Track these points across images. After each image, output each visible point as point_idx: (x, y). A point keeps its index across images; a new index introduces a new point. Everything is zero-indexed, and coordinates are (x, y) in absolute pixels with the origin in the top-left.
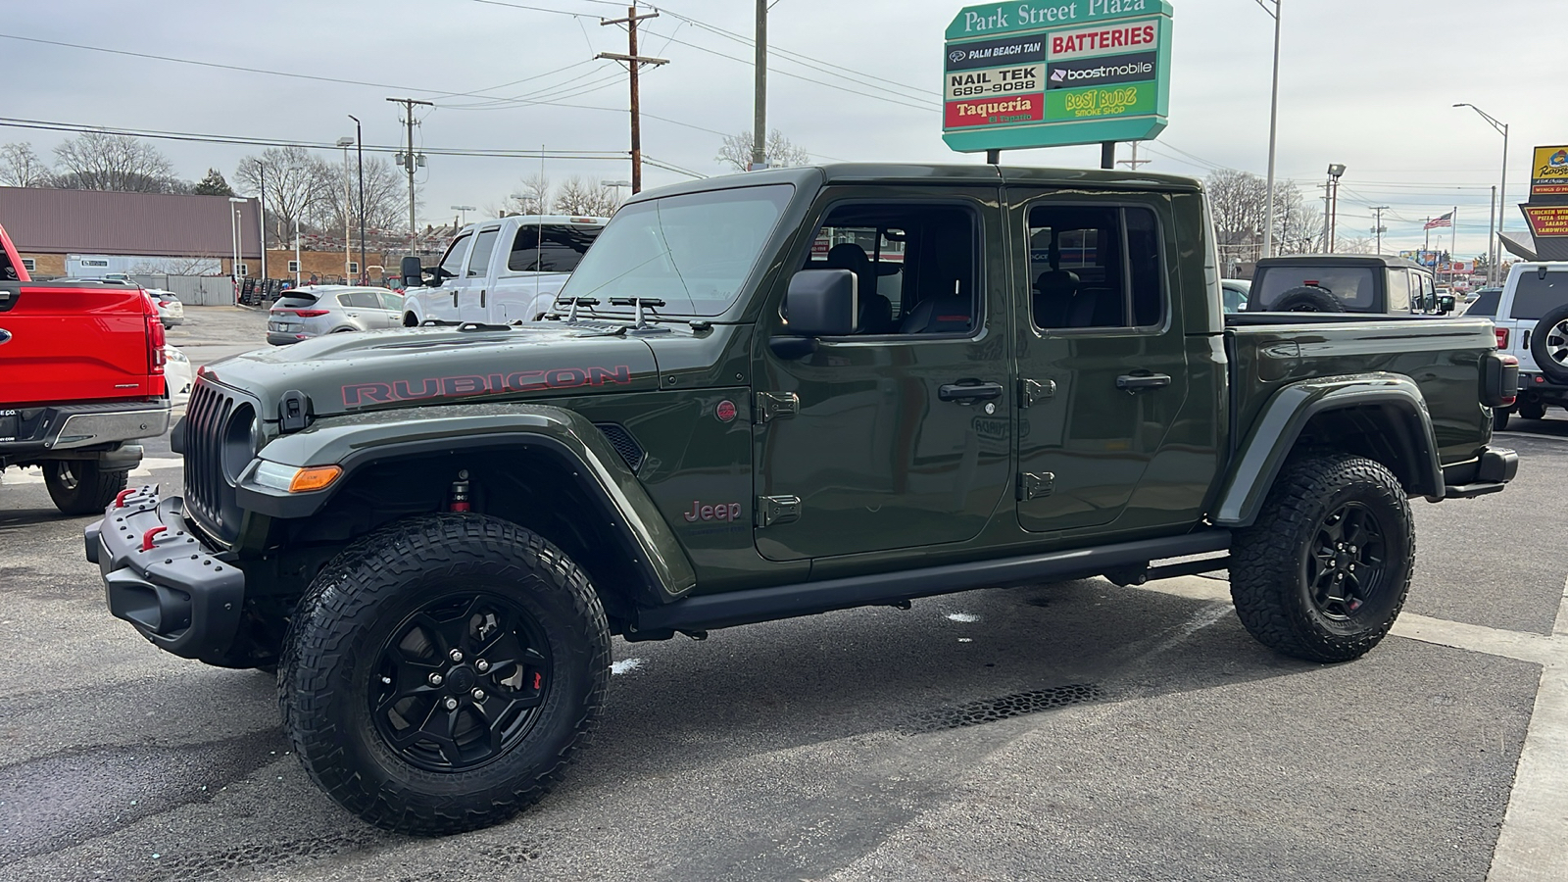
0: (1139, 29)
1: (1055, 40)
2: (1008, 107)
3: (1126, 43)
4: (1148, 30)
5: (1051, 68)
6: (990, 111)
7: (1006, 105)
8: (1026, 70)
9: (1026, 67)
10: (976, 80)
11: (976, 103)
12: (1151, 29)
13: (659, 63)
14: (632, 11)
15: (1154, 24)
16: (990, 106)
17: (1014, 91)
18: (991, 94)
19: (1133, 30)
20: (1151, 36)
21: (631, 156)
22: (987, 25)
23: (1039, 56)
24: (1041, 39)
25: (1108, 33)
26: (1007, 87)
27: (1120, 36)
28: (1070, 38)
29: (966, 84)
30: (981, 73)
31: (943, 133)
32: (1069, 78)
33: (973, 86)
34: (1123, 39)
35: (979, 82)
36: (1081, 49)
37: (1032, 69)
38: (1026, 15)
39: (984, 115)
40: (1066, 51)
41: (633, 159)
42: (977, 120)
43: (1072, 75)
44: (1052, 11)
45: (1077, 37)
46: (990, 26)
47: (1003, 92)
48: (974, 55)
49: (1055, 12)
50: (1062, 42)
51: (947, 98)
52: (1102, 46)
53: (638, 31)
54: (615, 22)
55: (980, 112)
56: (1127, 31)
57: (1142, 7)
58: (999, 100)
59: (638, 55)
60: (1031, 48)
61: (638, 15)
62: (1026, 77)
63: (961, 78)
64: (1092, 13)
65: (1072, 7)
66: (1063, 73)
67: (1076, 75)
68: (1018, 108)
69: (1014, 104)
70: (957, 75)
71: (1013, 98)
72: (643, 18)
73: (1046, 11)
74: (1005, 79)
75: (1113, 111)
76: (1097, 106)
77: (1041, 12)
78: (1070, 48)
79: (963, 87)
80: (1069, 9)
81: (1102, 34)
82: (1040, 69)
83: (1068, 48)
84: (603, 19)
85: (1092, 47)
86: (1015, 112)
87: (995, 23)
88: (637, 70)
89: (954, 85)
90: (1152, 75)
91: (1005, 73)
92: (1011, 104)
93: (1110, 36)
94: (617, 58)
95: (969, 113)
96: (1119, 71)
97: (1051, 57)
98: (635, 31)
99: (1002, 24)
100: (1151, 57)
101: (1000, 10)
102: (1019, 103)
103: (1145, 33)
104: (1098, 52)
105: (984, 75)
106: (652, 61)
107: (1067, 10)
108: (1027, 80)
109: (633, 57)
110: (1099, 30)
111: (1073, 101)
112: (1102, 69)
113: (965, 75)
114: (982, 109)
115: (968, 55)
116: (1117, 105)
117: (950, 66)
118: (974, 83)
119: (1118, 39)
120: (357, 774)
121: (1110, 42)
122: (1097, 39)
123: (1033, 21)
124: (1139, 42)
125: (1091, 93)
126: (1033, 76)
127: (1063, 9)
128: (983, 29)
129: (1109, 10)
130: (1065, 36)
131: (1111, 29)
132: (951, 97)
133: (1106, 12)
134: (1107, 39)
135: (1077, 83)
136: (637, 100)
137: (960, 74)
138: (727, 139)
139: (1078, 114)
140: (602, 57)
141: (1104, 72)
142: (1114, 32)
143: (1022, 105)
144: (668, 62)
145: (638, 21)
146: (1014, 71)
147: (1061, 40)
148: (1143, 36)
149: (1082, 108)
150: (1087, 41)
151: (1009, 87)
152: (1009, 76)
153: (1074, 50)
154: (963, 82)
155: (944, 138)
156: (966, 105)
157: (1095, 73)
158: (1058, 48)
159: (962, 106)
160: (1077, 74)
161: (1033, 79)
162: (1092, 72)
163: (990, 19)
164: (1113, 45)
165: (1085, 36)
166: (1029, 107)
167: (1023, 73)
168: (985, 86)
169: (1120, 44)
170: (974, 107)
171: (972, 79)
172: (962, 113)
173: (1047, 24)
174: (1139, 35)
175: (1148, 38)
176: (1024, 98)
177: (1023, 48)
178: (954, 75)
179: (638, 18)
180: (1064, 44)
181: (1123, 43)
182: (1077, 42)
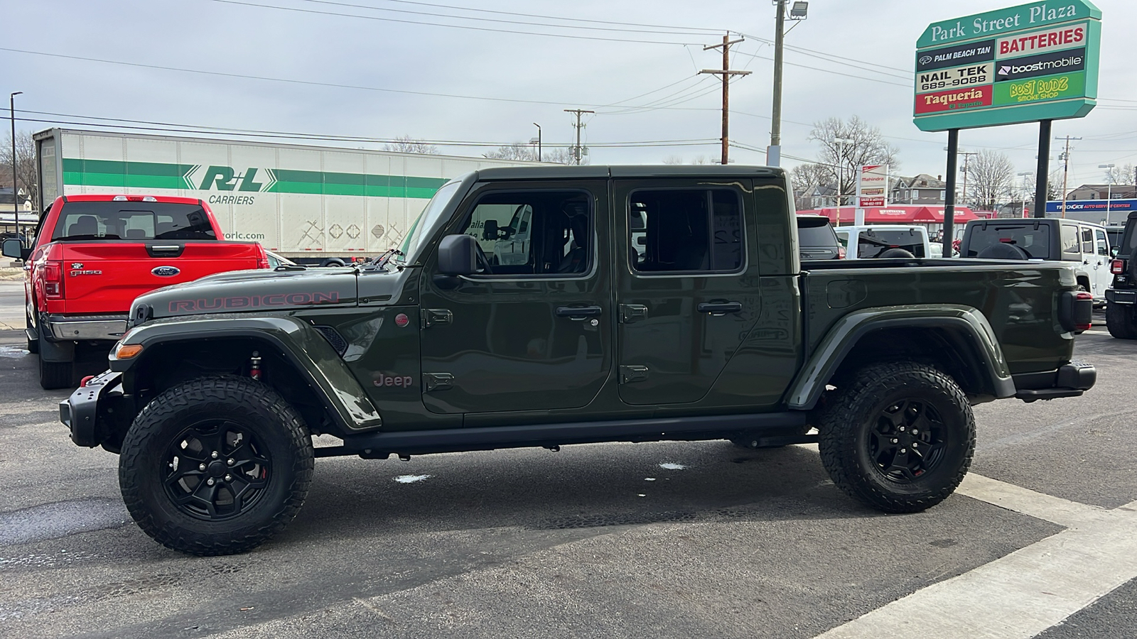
0: (1071, 31)
1: (1002, 43)
2: (964, 97)
3: (1060, 43)
4: (1079, 32)
5: (999, 65)
6: (950, 100)
7: (963, 95)
8: (979, 68)
9: (978, 66)
10: (939, 77)
11: (940, 94)
12: (1081, 30)
13: (745, 74)
14: (725, 38)
15: (1084, 26)
16: (950, 96)
17: (969, 84)
18: (951, 87)
19: (1066, 32)
20: (1081, 36)
21: (721, 142)
22: (948, 35)
23: (990, 57)
24: (991, 43)
25: (1045, 35)
26: (963, 82)
27: (1055, 37)
28: (1015, 41)
29: (932, 80)
30: (944, 71)
31: (914, 118)
32: (1013, 72)
33: (938, 82)
34: (1057, 40)
35: (942, 78)
36: (1023, 49)
37: (984, 67)
38: (979, 26)
39: (946, 103)
40: (1011, 51)
41: (723, 143)
42: (940, 107)
43: (1015, 70)
44: (1000, 21)
45: (1020, 40)
46: (951, 36)
47: (960, 86)
48: (938, 58)
49: (1003, 22)
50: (1007, 45)
51: (917, 92)
52: (1040, 46)
53: (729, 52)
54: (714, 47)
55: (942, 101)
56: (1061, 33)
57: (1074, 14)
58: (957, 92)
59: (729, 70)
60: (982, 51)
61: (730, 40)
62: (978, 73)
63: (928, 76)
64: (1032, 21)
65: (1016, 17)
66: (1008, 69)
67: (1019, 70)
68: (972, 97)
69: (969, 94)
70: (925, 74)
71: (969, 90)
72: (733, 43)
73: (995, 22)
74: (962, 75)
75: (1049, 96)
76: (1036, 93)
77: (991, 23)
78: (1014, 49)
79: (929, 83)
80: (1014, 19)
81: (1041, 36)
82: (990, 67)
83: (1012, 49)
84: (705, 46)
85: (1032, 47)
86: (970, 100)
87: (955, 33)
88: (728, 80)
89: (922, 81)
90: (1081, 67)
91: (962, 71)
92: (967, 94)
93: (1047, 38)
94: (714, 72)
95: (934, 102)
96: (1054, 65)
97: (999, 56)
98: (727, 52)
99: (960, 34)
100: (1080, 52)
101: (959, 23)
102: (973, 93)
103: (1076, 34)
104: (1037, 51)
105: (946, 73)
106: (739, 73)
107: (1012, 20)
108: (979, 75)
109: (725, 71)
110: (1038, 34)
111: (1016, 90)
112: (1040, 64)
113: (931, 74)
114: (944, 99)
115: (933, 59)
116: (1052, 91)
117: (920, 68)
118: (937, 79)
119: (1054, 39)
120: (150, 515)
121: (1047, 42)
122: (1036, 41)
123: (985, 31)
124: (1071, 41)
125: (1030, 83)
126: (984, 72)
127: (1009, 20)
128: (946, 39)
129: (1046, 17)
130: (1010, 39)
131: (1047, 32)
132: (920, 91)
133: (1043, 19)
134: (1045, 40)
135: (1019, 76)
136: (727, 101)
137: (928, 74)
138: (817, 124)
139: (1020, 100)
140: (702, 72)
141: (1042, 66)
142: (1050, 35)
143: (975, 95)
144: (751, 73)
145: (729, 46)
146: (969, 69)
147: (1007, 43)
148: (1074, 36)
149: (1023, 95)
150: (1028, 43)
151: (965, 81)
152: (965, 73)
153: (1017, 50)
154: (930, 79)
155: (914, 121)
156: (932, 96)
157: (1034, 67)
158: (1005, 50)
159: (929, 97)
160: (1021, 69)
161: (984, 74)
162: (1032, 67)
163: (951, 31)
164: (1049, 45)
165: (1026, 39)
166: (980, 96)
167: (976, 70)
168: (947, 81)
169: (1055, 43)
170: (937, 97)
171: (937, 77)
172: (929, 103)
173: (996, 31)
174: (1071, 36)
175: (1078, 38)
176: (977, 89)
177: (977, 51)
178: (922, 74)
179: (730, 43)
180: (1009, 47)
181: (1058, 42)
182: (1020, 44)
